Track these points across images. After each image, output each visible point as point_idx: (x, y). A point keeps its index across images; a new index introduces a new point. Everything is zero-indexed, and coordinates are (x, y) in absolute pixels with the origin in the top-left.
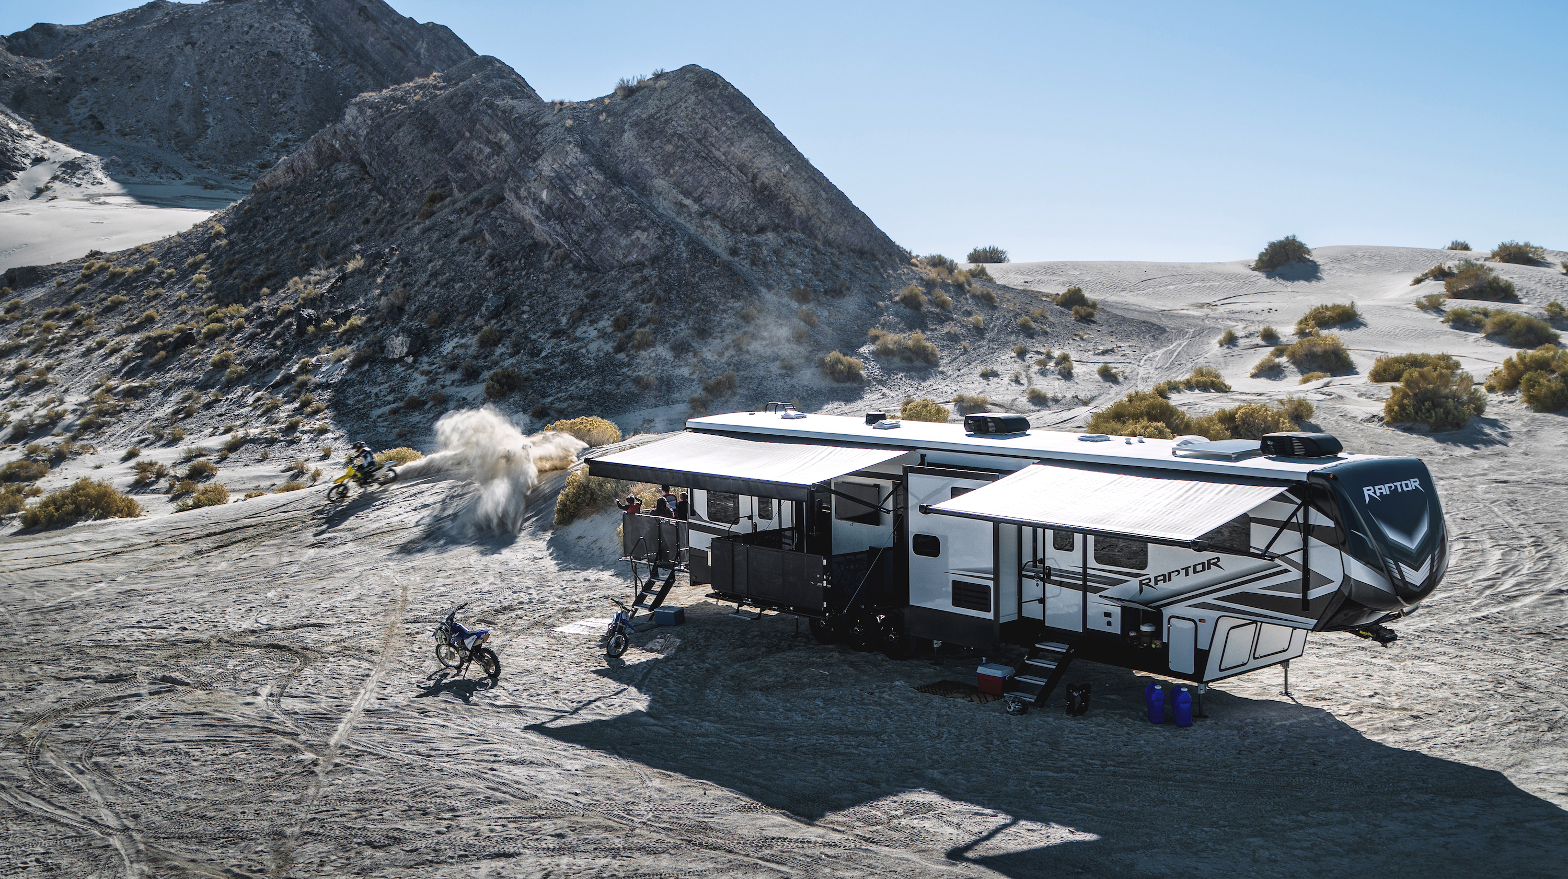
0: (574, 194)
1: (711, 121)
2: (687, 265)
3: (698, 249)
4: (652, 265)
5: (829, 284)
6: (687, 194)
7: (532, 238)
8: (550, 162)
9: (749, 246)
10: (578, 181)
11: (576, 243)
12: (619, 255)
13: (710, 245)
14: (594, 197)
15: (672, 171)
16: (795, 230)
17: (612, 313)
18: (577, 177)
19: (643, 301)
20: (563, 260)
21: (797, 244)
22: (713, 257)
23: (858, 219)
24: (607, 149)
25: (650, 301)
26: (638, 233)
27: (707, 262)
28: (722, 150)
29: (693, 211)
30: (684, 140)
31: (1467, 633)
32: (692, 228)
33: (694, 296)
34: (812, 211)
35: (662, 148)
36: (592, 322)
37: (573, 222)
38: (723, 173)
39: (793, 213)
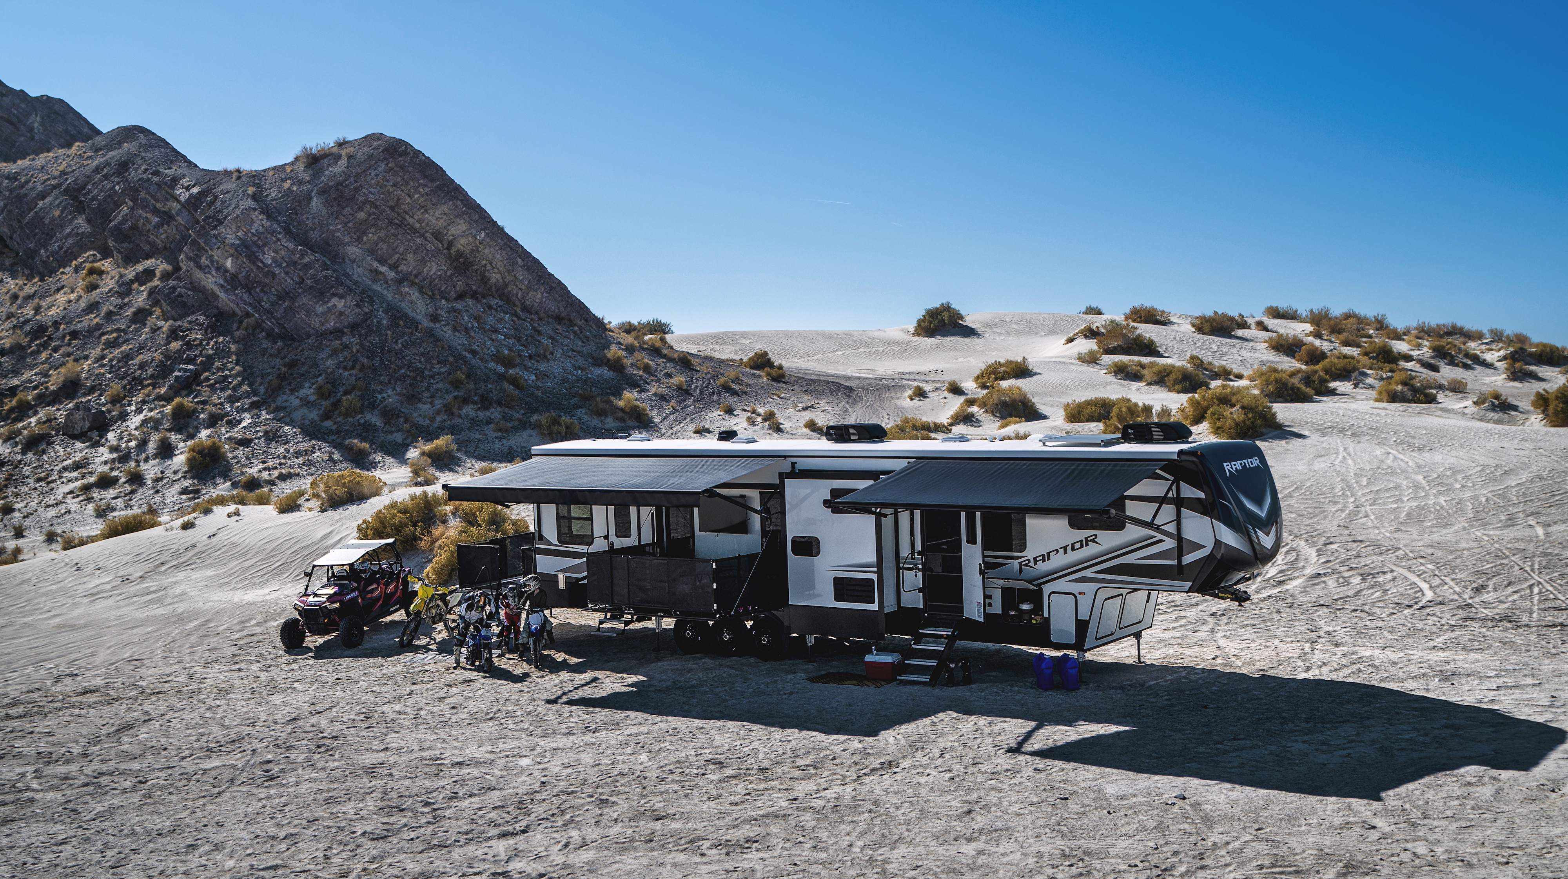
0: (262, 262)
1: (403, 188)
2: (389, 332)
3: (398, 316)
4: (351, 332)
5: (532, 350)
6: (382, 261)
7: (217, 307)
8: (234, 230)
9: (449, 312)
10: (266, 249)
11: (269, 312)
12: (316, 322)
13: (409, 312)
14: (284, 265)
15: (365, 238)
16: (493, 297)
17: (313, 381)
18: (264, 245)
19: (345, 368)
20: (254, 330)
21: (496, 310)
22: (414, 324)
23: (554, 285)
24: (294, 216)
25: (353, 368)
26: (335, 300)
27: (409, 328)
28: (416, 217)
29: (389, 278)
30: (376, 207)
31: (1261, 609)
32: (389, 295)
33: (398, 362)
34: (508, 278)
35: (353, 215)
36: (293, 391)
37: (262, 291)
38: (418, 240)
39: (489, 280)
